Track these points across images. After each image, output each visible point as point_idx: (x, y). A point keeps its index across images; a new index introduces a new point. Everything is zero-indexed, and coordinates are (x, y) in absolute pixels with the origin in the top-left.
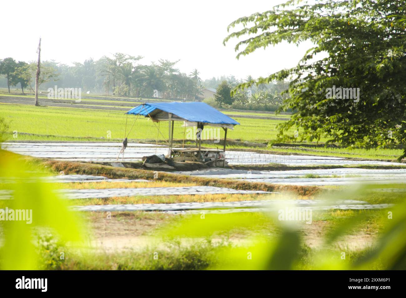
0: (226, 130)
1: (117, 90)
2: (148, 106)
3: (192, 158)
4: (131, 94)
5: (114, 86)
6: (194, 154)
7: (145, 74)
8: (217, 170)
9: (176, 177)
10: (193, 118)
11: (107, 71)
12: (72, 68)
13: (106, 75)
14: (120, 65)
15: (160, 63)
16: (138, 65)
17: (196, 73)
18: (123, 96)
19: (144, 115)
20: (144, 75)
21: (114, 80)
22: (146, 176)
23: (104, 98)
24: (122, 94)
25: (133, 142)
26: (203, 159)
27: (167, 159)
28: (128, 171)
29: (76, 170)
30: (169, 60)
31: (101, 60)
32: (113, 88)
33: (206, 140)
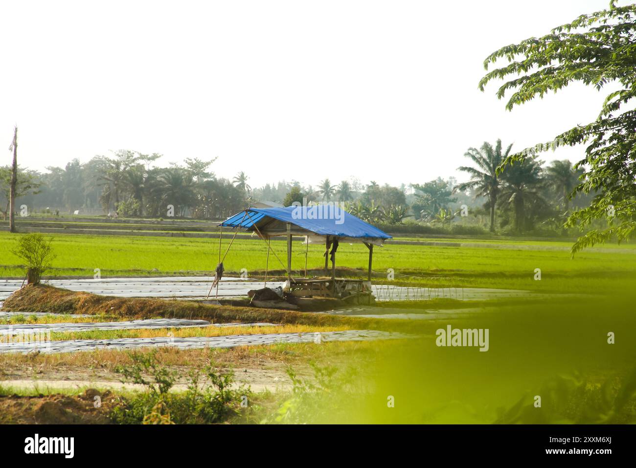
0: (371, 248)
1: (121, 207)
2: (253, 213)
3: (323, 292)
4: (144, 213)
5: (118, 201)
6: (325, 285)
7: (166, 182)
8: (362, 310)
9: (315, 318)
10: (323, 230)
11: (107, 179)
12: (46, 176)
13: (105, 184)
14: (125, 168)
15: (187, 164)
16: (153, 168)
17: (242, 178)
18: (130, 216)
19: (247, 227)
20: (164, 183)
21: (117, 191)
22: (268, 318)
23: (103, 220)
24: (131, 213)
25: (206, 275)
26: (338, 293)
27: (285, 293)
28: (241, 311)
29: (158, 312)
30: (199, 159)
31: (91, 162)
32: (116, 204)
33: (312, 270)
